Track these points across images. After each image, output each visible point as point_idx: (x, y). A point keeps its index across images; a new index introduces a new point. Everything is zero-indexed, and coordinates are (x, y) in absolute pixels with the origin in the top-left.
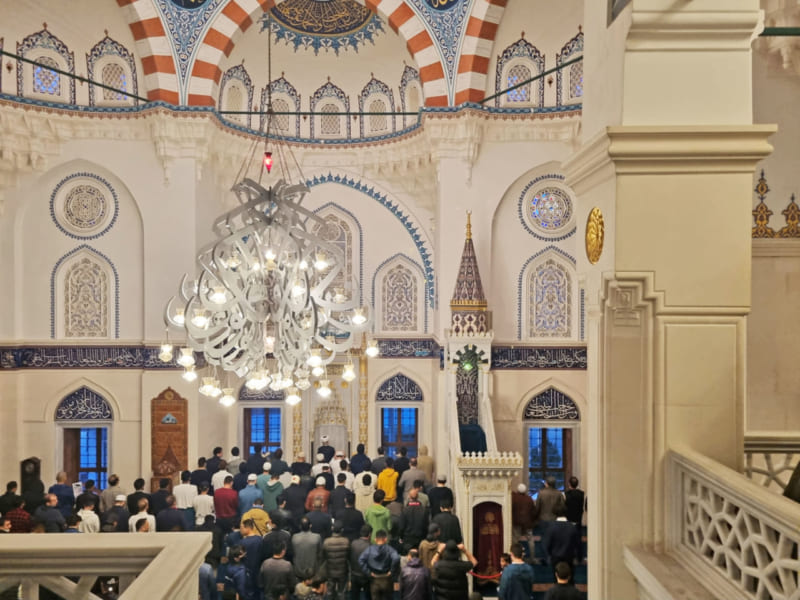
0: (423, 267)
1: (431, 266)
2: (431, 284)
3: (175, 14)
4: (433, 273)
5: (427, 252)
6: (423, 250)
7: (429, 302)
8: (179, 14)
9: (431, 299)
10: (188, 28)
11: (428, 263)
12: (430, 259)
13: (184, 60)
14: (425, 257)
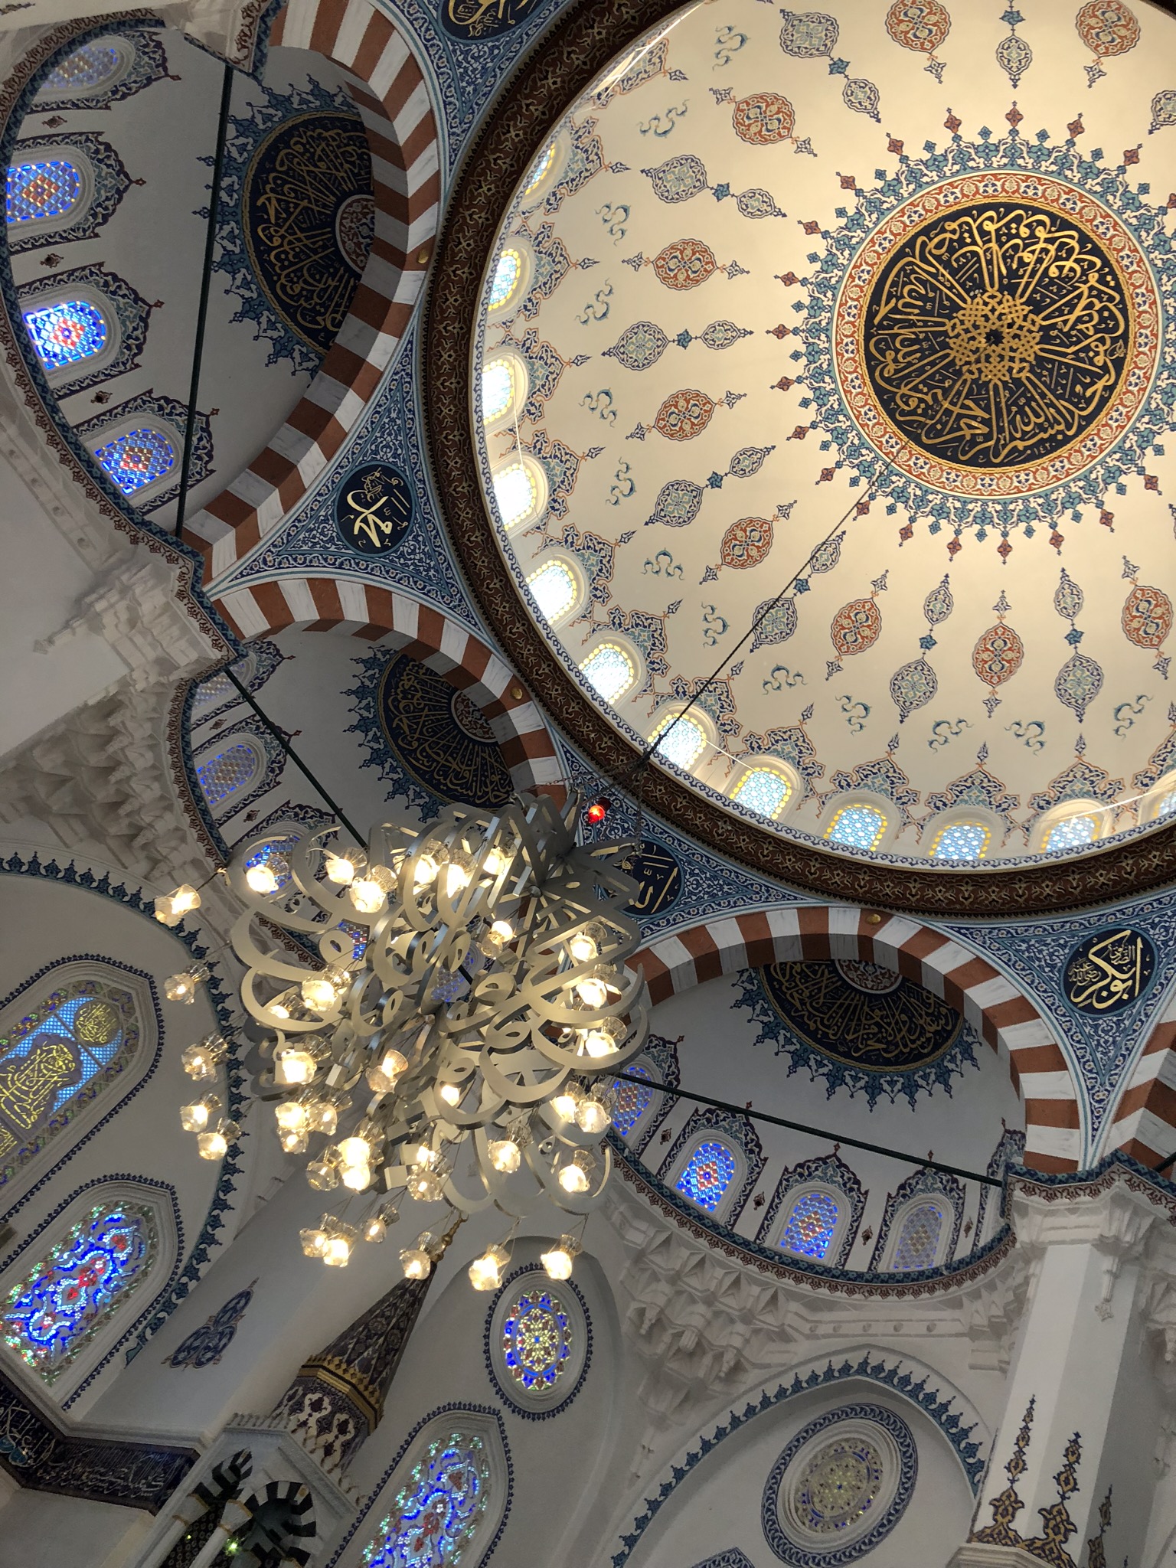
0: (185, 1258)
1: (203, 1268)
2: (169, 1307)
3: (323, 513)
4: (192, 1285)
5: (218, 1233)
6: (215, 1222)
7: (132, 1342)
8: (326, 521)
9: (142, 1338)
10: (315, 544)
11: (200, 1256)
12: (213, 1252)
13: (265, 562)
14: (207, 1239)
